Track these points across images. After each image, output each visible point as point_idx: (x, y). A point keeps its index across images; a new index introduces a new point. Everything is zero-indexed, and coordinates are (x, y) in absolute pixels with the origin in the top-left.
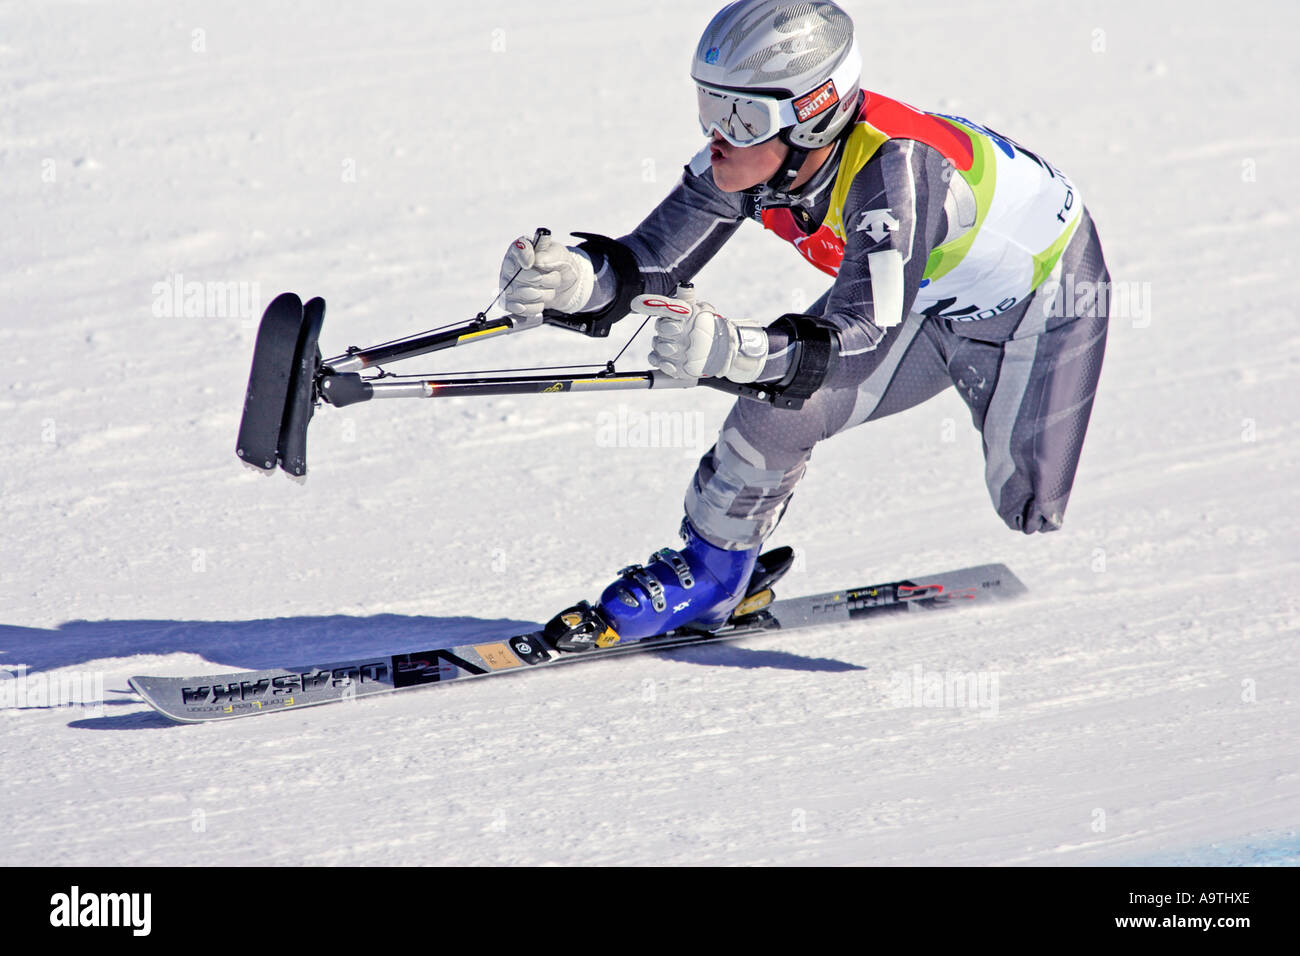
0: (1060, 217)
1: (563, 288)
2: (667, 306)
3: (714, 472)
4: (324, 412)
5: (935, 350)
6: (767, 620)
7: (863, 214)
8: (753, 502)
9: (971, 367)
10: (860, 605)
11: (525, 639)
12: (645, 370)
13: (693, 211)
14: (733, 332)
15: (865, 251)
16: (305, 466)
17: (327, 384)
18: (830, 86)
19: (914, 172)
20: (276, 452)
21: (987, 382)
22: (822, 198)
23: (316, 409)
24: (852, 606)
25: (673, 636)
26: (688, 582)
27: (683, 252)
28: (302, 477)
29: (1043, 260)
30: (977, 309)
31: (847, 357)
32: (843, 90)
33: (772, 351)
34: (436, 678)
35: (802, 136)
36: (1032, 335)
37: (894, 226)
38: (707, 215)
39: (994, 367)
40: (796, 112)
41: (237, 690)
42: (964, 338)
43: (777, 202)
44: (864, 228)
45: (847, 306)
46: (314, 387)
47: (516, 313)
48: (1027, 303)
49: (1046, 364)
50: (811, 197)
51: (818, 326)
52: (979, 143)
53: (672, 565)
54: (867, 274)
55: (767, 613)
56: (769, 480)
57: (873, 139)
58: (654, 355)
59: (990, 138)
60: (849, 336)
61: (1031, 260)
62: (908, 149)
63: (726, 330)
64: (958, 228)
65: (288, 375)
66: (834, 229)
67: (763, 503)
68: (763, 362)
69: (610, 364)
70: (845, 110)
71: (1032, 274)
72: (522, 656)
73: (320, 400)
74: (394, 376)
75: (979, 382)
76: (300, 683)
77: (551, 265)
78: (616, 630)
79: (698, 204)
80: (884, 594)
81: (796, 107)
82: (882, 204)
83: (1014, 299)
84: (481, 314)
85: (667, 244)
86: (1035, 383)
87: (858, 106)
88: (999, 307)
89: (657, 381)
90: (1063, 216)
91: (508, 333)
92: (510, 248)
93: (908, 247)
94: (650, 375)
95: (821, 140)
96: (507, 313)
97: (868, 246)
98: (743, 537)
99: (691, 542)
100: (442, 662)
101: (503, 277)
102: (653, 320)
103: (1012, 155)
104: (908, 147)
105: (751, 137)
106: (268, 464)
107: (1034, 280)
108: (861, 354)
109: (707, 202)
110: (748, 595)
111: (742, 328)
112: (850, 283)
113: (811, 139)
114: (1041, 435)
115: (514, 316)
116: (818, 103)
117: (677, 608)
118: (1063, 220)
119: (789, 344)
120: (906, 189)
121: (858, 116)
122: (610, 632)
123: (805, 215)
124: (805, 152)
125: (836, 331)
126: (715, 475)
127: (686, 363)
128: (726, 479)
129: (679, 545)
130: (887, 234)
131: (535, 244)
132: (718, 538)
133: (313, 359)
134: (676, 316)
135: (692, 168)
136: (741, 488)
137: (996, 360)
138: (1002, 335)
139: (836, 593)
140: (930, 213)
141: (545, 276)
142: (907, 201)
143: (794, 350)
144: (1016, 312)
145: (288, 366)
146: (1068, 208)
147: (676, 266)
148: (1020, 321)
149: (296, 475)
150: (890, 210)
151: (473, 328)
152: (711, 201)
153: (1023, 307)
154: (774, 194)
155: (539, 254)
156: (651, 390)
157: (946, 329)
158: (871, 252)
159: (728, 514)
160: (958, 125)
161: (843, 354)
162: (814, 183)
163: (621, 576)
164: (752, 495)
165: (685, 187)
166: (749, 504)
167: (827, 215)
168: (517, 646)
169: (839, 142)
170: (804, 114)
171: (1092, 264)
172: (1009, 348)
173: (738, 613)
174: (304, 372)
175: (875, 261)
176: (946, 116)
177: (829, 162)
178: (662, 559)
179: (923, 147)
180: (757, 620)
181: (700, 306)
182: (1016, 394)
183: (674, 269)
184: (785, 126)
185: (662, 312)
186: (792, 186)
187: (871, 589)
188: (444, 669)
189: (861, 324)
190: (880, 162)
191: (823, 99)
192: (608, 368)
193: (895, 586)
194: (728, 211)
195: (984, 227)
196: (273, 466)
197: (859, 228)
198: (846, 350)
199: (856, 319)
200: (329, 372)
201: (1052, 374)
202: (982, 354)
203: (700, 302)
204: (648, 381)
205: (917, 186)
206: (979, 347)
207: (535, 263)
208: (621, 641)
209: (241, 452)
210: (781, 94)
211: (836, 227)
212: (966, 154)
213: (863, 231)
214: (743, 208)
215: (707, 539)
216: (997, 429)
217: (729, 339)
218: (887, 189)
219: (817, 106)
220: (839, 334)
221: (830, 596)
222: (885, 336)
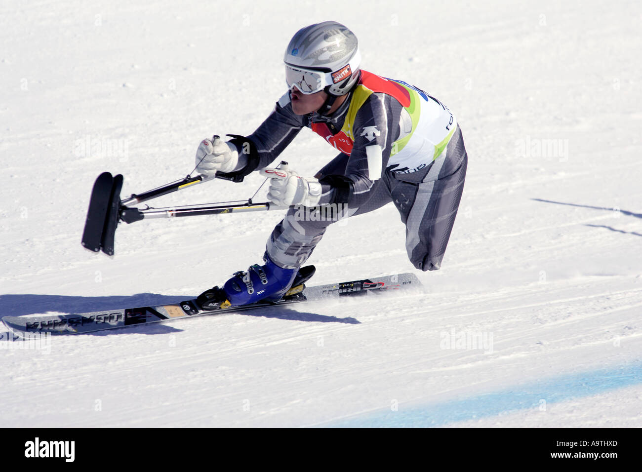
0: (447, 128)
1: (225, 162)
2: (276, 173)
3: (281, 233)
4: (122, 226)
5: (386, 185)
6: (301, 297)
7: (364, 128)
8: (297, 249)
9: (402, 194)
10: (345, 291)
11: (187, 303)
12: (265, 202)
13: (281, 124)
14: (306, 184)
15: (364, 145)
16: (113, 251)
17: (124, 214)
18: (348, 67)
19: (386, 109)
20: (100, 244)
21: (409, 201)
22: (341, 119)
23: (119, 225)
24: (341, 291)
25: (256, 304)
26: (265, 281)
27: (276, 143)
28: (112, 256)
29: (439, 147)
30: (408, 169)
31: (357, 195)
32: (353, 70)
33: (323, 192)
34: (144, 321)
35: (334, 90)
36: (432, 181)
37: (378, 134)
38: (287, 126)
39: (413, 194)
40: (333, 79)
41: (51, 324)
42: (400, 181)
43: (321, 120)
44: (364, 135)
45: (357, 171)
46: (118, 215)
47: (204, 174)
48: (430, 166)
49: (437, 194)
50: (336, 119)
51: (345, 181)
52: (413, 94)
53: (258, 273)
54: (366, 156)
55: (302, 294)
56: (306, 239)
57: (366, 92)
58: (270, 195)
59: (417, 92)
60: (358, 185)
61: (433, 148)
62: (382, 98)
63: (303, 183)
64: (404, 134)
65: (106, 210)
66: (346, 133)
67: (302, 250)
68: (319, 198)
69: (250, 200)
70: (353, 78)
71: (434, 153)
72: (186, 311)
73: (120, 221)
74: (153, 208)
75: (406, 201)
76: (81, 321)
77: (220, 153)
78: (230, 301)
79: (283, 120)
80: (357, 286)
81: (333, 76)
82: (372, 123)
83: (425, 165)
84: (189, 175)
85: (269, 139)
86: (432, 202)
87: (359, 77)
88: (418, 168)
89: (271, 207)
90: (448, 127)
91: (200, 183)
92: (201, 144)
93: (384, 143)
94: (267, 204)
95: (343, 92)
96: (199, 174)
97: (366, 143)
98: (291, 264)
99: (267, 263)
100: (148, 313)
101: (198, 157)
102: (269, 179)
103: (427, 100)
104: (382, 97)
105: (310, 90)
106: (96, 249)
107: (434, 157)
108: (363, 193)
109: (287, 120)
110: (293, 287)
111: (310, 182)
112: (357, 160)
113: (338, 91)
114: (433, 227)
115: (203, 175)
116: (343, 75)
117: (259, 293)
118: (448, 130)
119: (331, 189)
120: (383, 117)
121: (359, 82)
122: (227, 302)
123: (332, 126)
124: (335, 97)
125: (352, 182)
126: (281, 235)
127: (284, 199)
128: (286, 237)
129: (262, 263)
130: (374, 137)
131: (213, 143)
132: (280, 263)
133: (118, 203)
134: (280, 178)
135: (280, 103)
136: (292, 242)
137: (414, 191)
138: (418, 180)
139: (334, 285)
140: (393, 127)
141: (217, 157)
142: (384, 122)
143: (333, 192)
144: (424, 170)
145: (106, 206)
146: (451, 124)
147: (273, 149)
148: (427, 174)
149: (110, 255)
150: (376, 126)
151: (185, 182)
152: (289, 119)
153: (428, 168)
154: (320, 116)
155: (215, 147)
156: (268, 211)
157: (392, 176)
158: (367, 146)
159: (285, 253)
160: (402, 85)
161: (355, 193)
162: (338, 112)
163: (235, 276)
164: (297, 246)
165: (277, 112)
166: (295, 250)
167: (343, 127)
168: (184, 306)
169: (350, 93)
170: (336, 80)
171: (460, 149)
172: (421, 187)
173: (287, 295)
174: (113, 209)
175: (370, 150)
176: (396, 81)
177: (345, 103)
178: (253, 269)
179: (389, 96)
180: (296, 298)
181: (291, 173)
182: (423, 207)
183: (272, 150)
184: (328, 85)
185: (274, 176)
186: (329, 113)
187: (351, 283)
188: (148, 317)
189: (363, 179)
190: (370, 104)
191: (345, 73)
192: (249, 202)
193: (362, 282)
194: (297, 124)
195: (414, 133)
196: (99, 250)
197: (362, 135)
198: (357, 191)
199: (361, 177)
200: (125, 208)
201: (440, 199)
202: (408, 188)
203: (290, 171)
204: (267, 207)
205: (387, 114)
206: (407, 185)
207: (213, 151)
208: (232, 306)
209: (84, 244)
210: (326, 70)
211: (347, 132)
212: (407, 99)
213: (364, 136)
214: (303, 122)
215: (275, 263)
216: (413, 223)
217: (303, 187)
218: (374, 117)
219: (342, 76)
220: (353, 185)
221: (331, 286)
222: (374, 185)
